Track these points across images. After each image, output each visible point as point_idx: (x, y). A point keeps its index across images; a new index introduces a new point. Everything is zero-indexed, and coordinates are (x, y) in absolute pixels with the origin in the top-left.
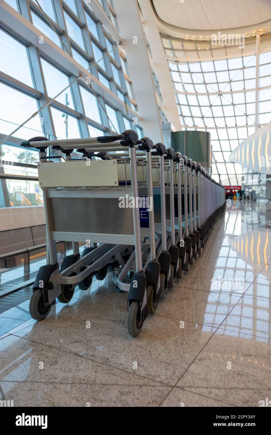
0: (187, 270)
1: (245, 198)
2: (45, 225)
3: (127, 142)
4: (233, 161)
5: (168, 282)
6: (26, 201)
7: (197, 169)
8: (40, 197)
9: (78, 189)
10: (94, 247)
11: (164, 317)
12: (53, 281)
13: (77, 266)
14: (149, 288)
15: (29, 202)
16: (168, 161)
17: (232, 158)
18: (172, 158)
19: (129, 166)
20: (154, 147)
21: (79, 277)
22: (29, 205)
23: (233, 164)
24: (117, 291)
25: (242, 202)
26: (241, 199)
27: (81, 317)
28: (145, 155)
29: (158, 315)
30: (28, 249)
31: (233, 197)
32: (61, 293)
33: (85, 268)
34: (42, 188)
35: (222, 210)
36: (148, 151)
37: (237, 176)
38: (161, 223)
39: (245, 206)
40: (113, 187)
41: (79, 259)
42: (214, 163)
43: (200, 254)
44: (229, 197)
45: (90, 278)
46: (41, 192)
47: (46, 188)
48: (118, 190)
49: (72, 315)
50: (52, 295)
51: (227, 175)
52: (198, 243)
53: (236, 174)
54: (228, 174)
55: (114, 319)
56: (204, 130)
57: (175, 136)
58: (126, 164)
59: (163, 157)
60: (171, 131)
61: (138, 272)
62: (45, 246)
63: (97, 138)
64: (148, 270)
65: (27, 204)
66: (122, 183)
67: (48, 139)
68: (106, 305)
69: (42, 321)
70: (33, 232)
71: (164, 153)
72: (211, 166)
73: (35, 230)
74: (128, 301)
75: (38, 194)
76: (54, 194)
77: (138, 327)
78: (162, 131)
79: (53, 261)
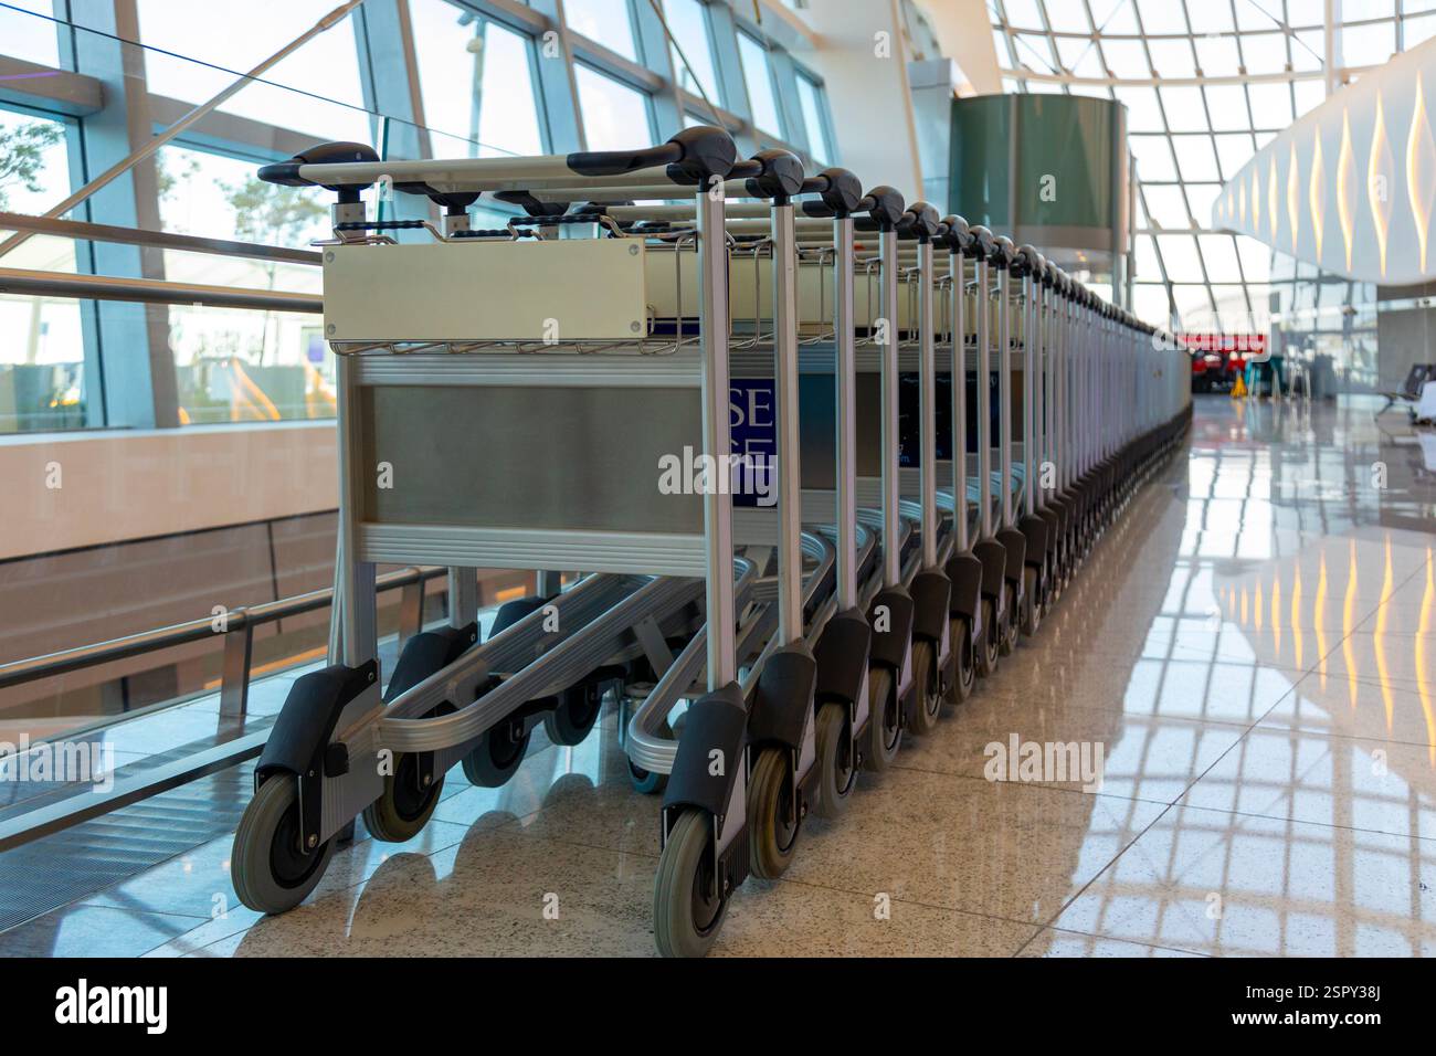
0: (953, 697)
1: (1284, 388)
2: (337, 511)
3: (689, 173)
4: (1228, 226)
5: (855, 742)
6: (256, 402)
7: (1021, 266)
8: (326, 381)
9: (482, 350)
10: (544, 597)
11: (822, 890)
12: (348, 737)
13: (465, 674)
14: (764, 764)
15: (271, 408)
16: (877, 237)
17: (1226, 210)
18: (893, 225)
19: (692, 261)
20: (808, 187)
21: (460, 721)
22: (270, 421)
23: (1229, 238)
24: (634, 789)
25: (1270, 405)
26: (1266, 395)
27: (462, 895)
28: (768, 214)
29: (801, 882)
30: (248, 613)
31: (1230, 384)
32: (381, 793)
33: (497, 681)
34: (334, 345)
35: (1166, 442)
36: (782, 201)
37: (1250, 288)
38: (834, 489)
39: (1286, 423)
40: (622, 343)
41: (475, 646)
42: (1143, 232)
43: (1026, 630)
44: (1215, 385)
45: (518, 731)
46: (331, 363)
47: (351, 344)
48: (646, 354)
49: (420, 892)
50: (339, 802)
51: (1204, 288)
52: (1013, 583)
53: (1244, 284)
54: (1207, 283)
55: (607, 901)
56: (1102, 93)
57: (968, 117)
58: (682, 255)
59: (849, 223)
60: (951, 95)
61: (715, 691)
62: (327, 602)
63: (570, 156)
64: (762, 684)
65: (261, 417)
66: (662, 329)
67: (380, 157)
68: (581, 848)
69: (285, 918)
70: (276, 541)
71: (853, 208)
72: (1128, 248)
73: (285, 536)
74: (665, 812)
75: (319, 371)
76: (381, 370)
77: (703, 927)
78: (910, 92)
79: (358, 650)
